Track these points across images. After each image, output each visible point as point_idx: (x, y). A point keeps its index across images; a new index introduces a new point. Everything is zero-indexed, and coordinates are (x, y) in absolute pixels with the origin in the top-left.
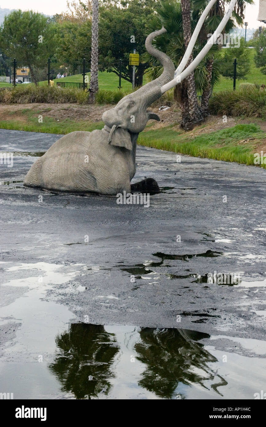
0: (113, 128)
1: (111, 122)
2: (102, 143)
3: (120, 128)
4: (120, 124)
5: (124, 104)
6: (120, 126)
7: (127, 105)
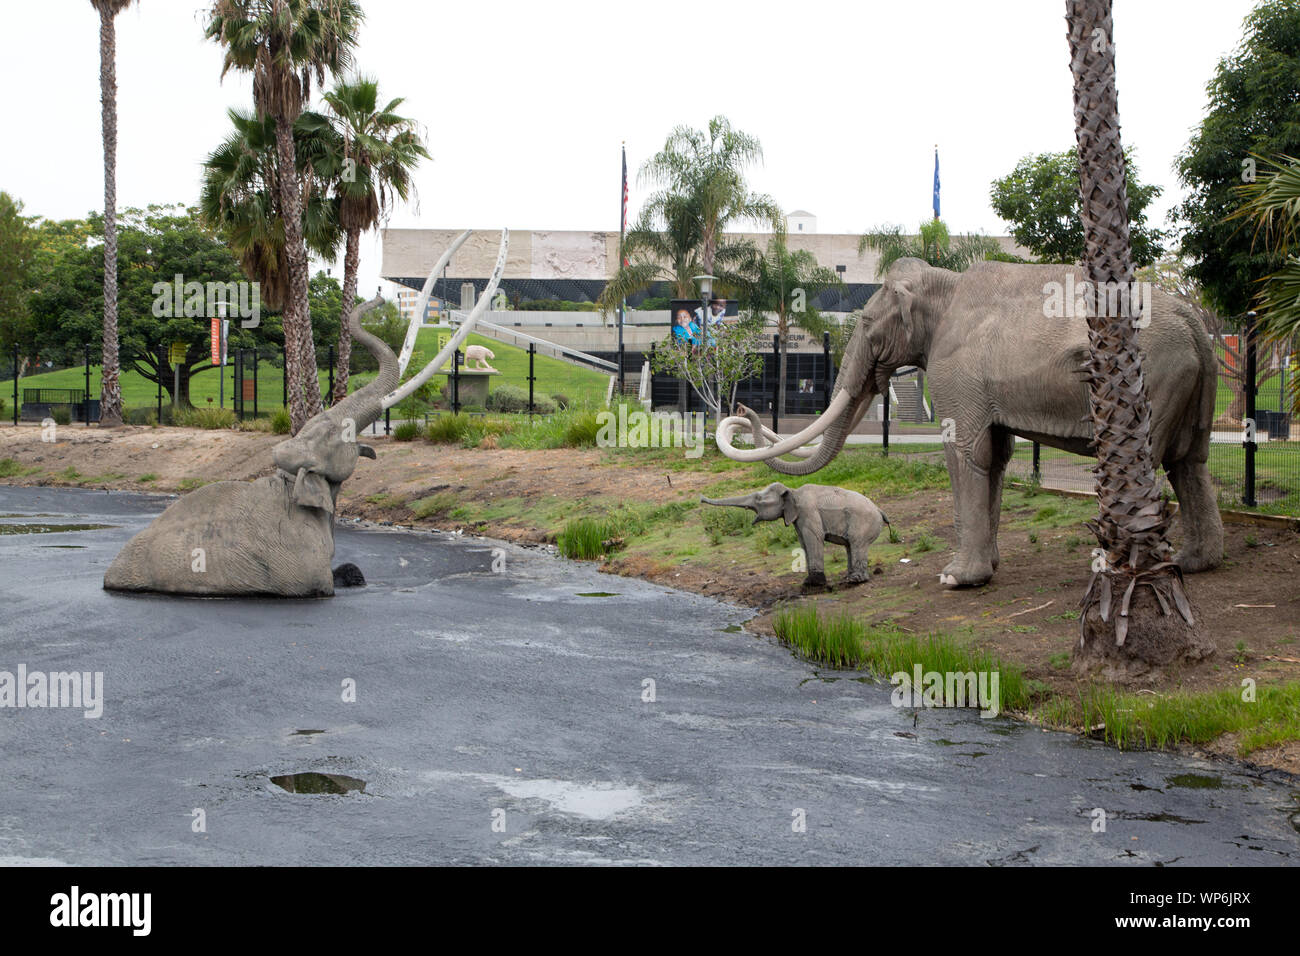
0: (299, 474)
1: (296, 462)
2: (276, 502)
3: (311, 472)
4: (312, 466)
5: (317, 429)
6: (313, 469)
7: (324, 431)
